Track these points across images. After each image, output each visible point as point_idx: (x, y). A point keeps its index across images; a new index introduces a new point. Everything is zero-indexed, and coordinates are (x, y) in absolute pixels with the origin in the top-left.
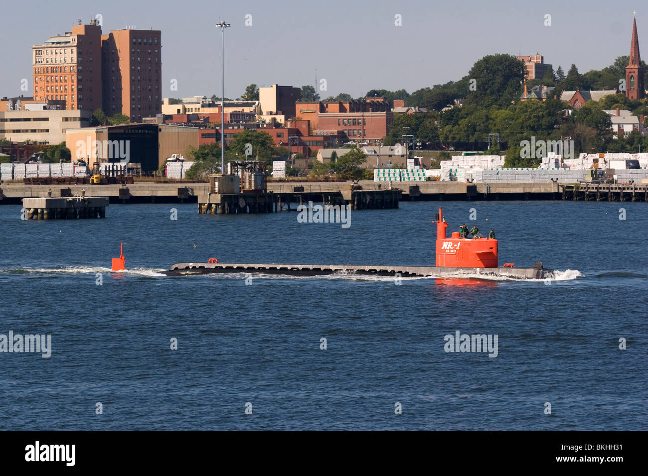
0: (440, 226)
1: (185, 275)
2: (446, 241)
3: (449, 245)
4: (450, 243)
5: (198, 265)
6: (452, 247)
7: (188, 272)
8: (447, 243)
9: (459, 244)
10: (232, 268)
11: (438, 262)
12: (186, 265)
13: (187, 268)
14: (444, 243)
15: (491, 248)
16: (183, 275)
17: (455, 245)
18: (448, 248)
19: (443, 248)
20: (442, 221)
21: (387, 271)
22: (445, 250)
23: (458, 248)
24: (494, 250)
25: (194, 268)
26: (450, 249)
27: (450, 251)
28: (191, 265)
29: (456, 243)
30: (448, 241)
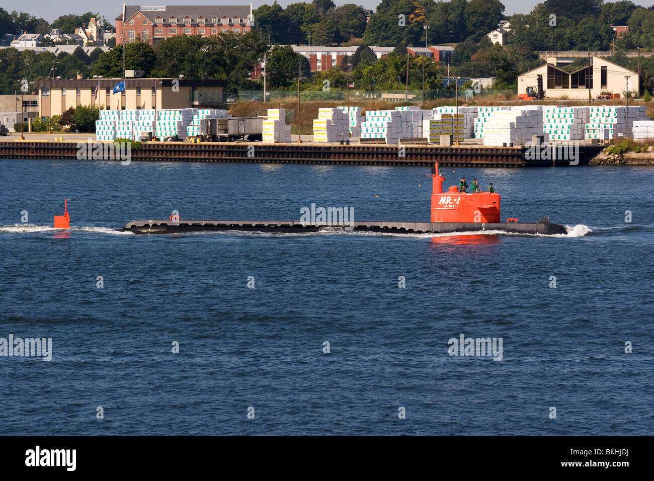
0: (436, 181)
1: (147, 233)
2: (444, 196)
3: (448, 200)
4: (448, 197)
5: (159, 223)
6: (451, 201)
7: (149, 230)
8: (445, 197)
9: (459, 199)
10: (200, 225)
11: (434, 217)
12: (145, 222)
13: (147, 226)
14: (442, 198)
15: (494, 203)
16: (144, 233)
17: (455, 200)
18: (447, 203)
19: (440, 203)
20: (438, 175)
21: (379, 227)
22: (442, 205)
23: (458, 203)
24: (497, 205)
25: (155, 226)
26: (449, 204)
27: (448, 206)
28: (151, 222)
29: (456, 197)
30: (447, 196)
